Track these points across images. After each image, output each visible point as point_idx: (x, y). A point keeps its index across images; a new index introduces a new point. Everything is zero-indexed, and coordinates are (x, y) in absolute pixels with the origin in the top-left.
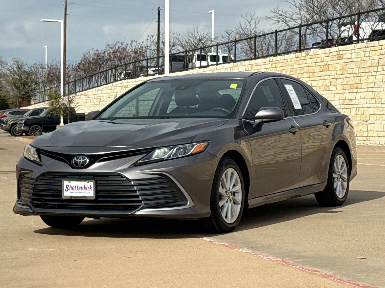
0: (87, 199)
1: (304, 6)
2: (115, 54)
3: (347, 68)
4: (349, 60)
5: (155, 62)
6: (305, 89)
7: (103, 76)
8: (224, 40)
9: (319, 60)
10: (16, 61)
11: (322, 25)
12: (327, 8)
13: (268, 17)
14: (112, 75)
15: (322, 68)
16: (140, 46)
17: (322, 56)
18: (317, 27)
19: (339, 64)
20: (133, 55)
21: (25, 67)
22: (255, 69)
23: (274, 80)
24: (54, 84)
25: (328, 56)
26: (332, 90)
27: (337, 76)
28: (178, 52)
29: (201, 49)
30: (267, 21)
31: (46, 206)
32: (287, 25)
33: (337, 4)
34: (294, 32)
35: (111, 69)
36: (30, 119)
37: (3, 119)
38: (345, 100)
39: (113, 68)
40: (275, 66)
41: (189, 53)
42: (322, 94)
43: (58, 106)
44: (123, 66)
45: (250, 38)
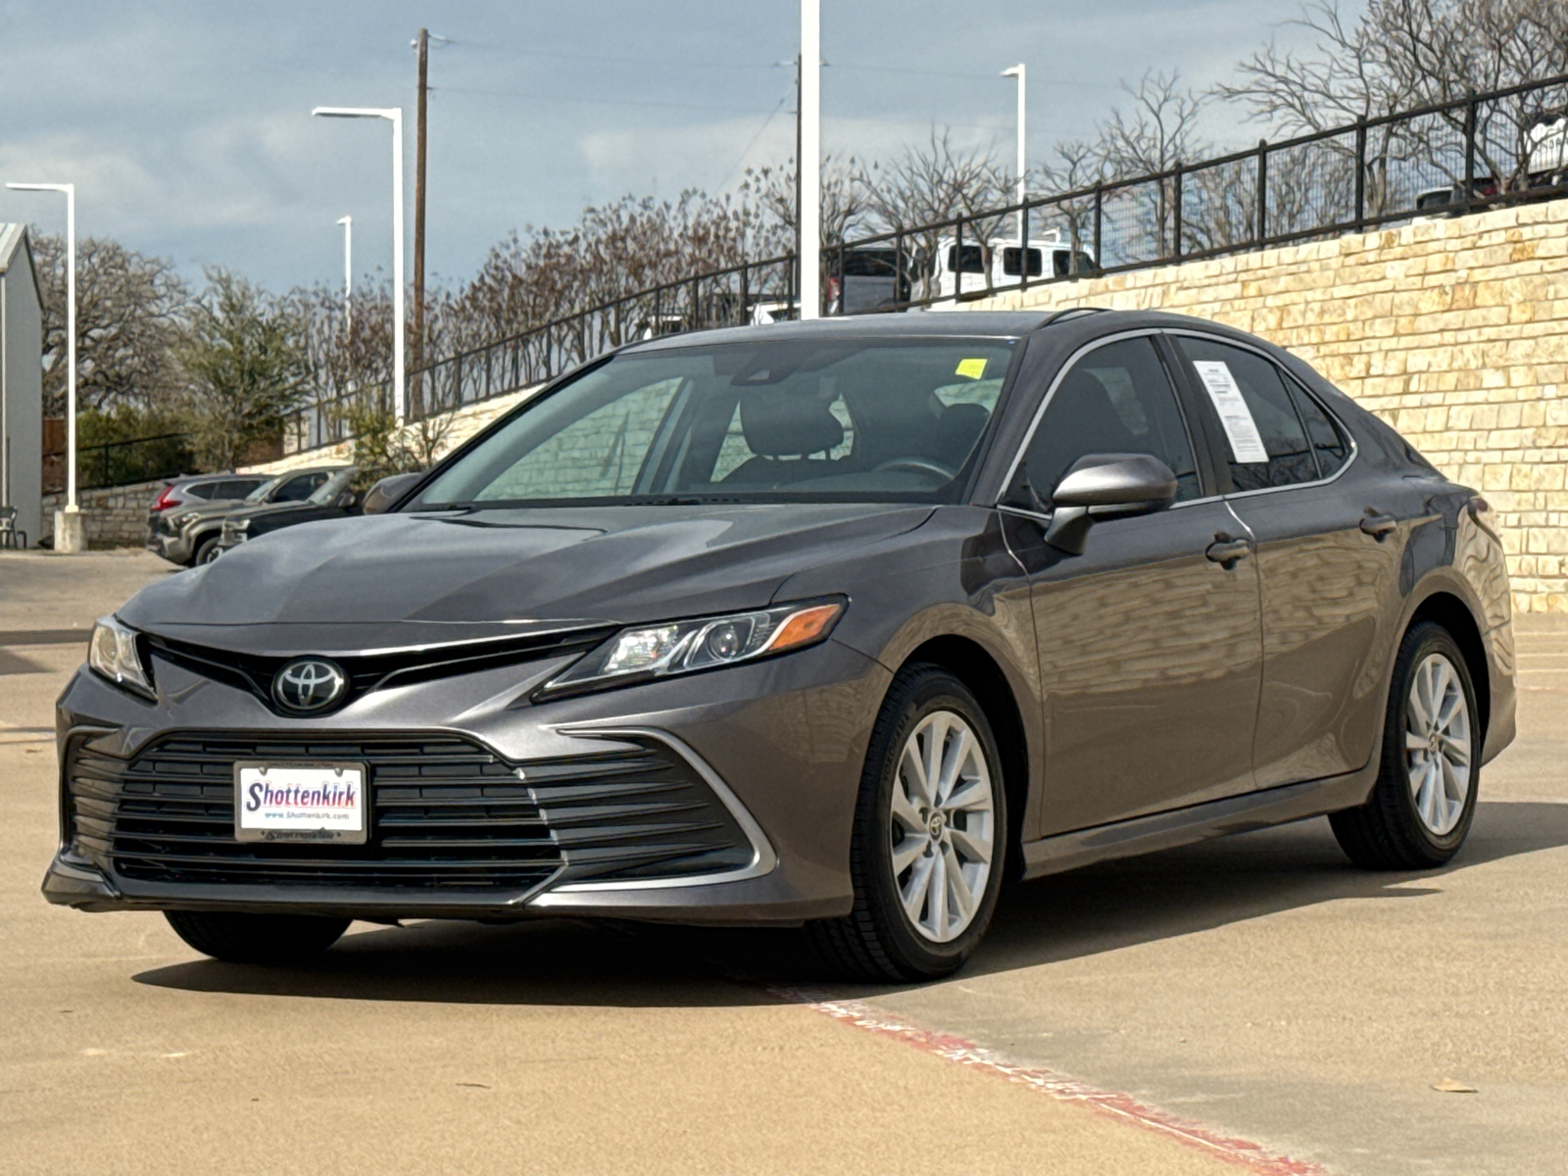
0: (336, 840)
1: (1377, 43)
2: (615, 247)
3: (1551, 296)
4: (1559, 264)
5: (776, 278)
6: (1285, 378)
7: (570, 337)
8: (1053, 187)
9: (1435, 263)
10: (220, 281)
11: (1451, 119)
12: (1472, 47)
13: (1228, 90)
14: (607, 333)
15: (1448, 299)
16: (717, 212)
17: (1449, 248)
18: (1431, 128)
19: (1517, 280)
20: (688, 250)
21: (256, 301)
22: (1175, 303)
23: (1147, 340)
24: (377, 371)
25: (1474, 247)
26: (1488, 389)
27: (1509, 327)
28: (867, 234)
29: (960, 221)
30: (1227, 104)
31: (173, 870)
32: (1309, 119)
33: (1512, 32)
34: (1336, 149)
35: (603, 307)
36: (273, 515)
37: (164, 513)
38: (1543, 430)
39: (610, 304)
40: (1260, 289)
41: (913, 239)
42: (1447, 402)
43: (384, 460)
44: (649, 296)
45: (1159, 177)
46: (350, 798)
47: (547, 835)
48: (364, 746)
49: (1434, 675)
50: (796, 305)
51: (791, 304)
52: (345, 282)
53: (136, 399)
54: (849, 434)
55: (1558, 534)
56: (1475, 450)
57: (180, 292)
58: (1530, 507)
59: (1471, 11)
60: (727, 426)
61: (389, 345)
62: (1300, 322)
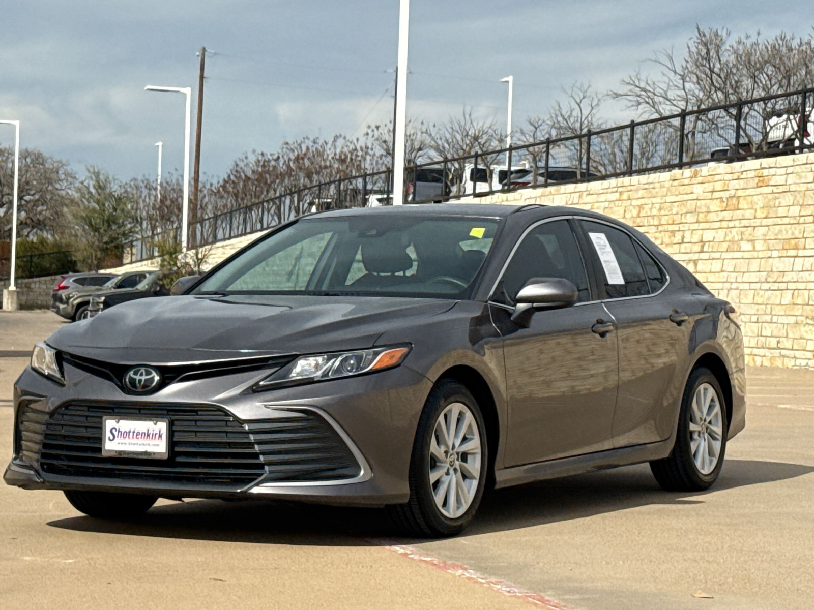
0: (153, 457)
1: (692, 72)
2: (299, 163)
3: (777, 205)
4: (781, 189)
5: (381, 182)
6: (634, 243)
7: (274, 207)
8: (525, 139)
9: (719, 186)
10: (94, 173)
11: (729, 113)
12: (740, 76)
13: (615, 94)
14: (293, 207)
15: (725, 205)
16: (351, 147)
17: (726, 179)
18: (718, 117)
19: (760, 197)
20: (336, 166)
21: (112, 184)
22: (585, 202)
23: (566, 222)
24: (173, 222)
25: (738, 179)
26: (744, 251)
27: (755, 220)
28: (429, 161)
29: (476, 156)
31: (70, 469)
32: (656, 110)
33: (761, 70)
34: (670, 126)
35: (291, 194)
36: (117, 295)
37: (60, 292)
38: (771, 273)
39: (295, 192)
40: (629, 196)
41: (453, 165)
42: (723, 257)
43: (175, 268)
44: (315, 188)
45: (579, 137)
46: (160, 436)
47: (258, 458)
48: (168, 411)
49: (705, 394)
50: (391, 196)
51: (388, 195)
52: (158, 176)
53: (47, 232)
54: (415, 264)
55: (777, 327)
56: (736, 282)
57: (71, 177)
58: (763, 312)
59: (741, 58)
60: (354, 257)
61: (180, 209)
62: (649, 214)
